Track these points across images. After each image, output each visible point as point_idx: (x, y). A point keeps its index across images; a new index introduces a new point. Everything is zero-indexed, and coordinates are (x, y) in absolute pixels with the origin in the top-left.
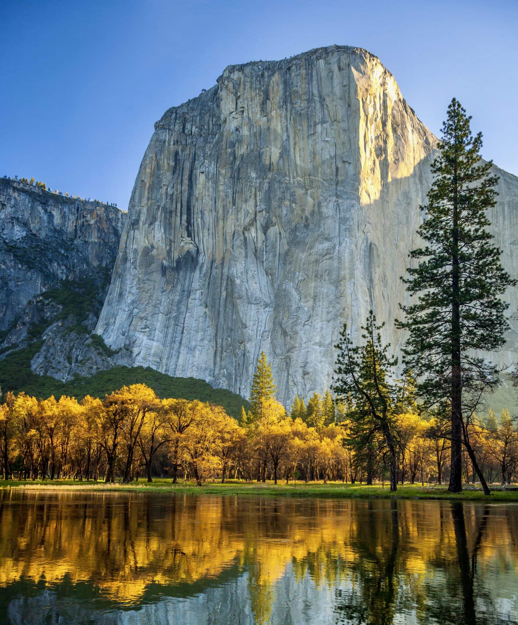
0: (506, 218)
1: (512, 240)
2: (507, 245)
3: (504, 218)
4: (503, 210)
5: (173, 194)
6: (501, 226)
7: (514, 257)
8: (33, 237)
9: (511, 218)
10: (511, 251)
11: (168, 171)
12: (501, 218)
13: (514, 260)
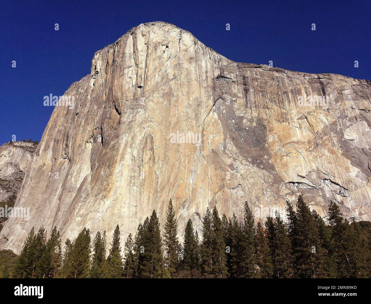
0: (291, 101)
1: (300, 116)
2: (296, 121)
3: (289, 102)
4: (288, 97)
5: (61, 130)
6: (288, 108)
7: (303, 129)
8: (21, 173)
9: (295, 101)
10: (300, 124)
11: (62, 116)
12: (286, 102)
13: (304, 131)
